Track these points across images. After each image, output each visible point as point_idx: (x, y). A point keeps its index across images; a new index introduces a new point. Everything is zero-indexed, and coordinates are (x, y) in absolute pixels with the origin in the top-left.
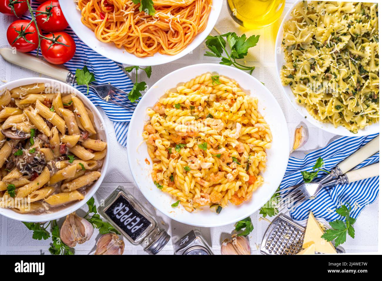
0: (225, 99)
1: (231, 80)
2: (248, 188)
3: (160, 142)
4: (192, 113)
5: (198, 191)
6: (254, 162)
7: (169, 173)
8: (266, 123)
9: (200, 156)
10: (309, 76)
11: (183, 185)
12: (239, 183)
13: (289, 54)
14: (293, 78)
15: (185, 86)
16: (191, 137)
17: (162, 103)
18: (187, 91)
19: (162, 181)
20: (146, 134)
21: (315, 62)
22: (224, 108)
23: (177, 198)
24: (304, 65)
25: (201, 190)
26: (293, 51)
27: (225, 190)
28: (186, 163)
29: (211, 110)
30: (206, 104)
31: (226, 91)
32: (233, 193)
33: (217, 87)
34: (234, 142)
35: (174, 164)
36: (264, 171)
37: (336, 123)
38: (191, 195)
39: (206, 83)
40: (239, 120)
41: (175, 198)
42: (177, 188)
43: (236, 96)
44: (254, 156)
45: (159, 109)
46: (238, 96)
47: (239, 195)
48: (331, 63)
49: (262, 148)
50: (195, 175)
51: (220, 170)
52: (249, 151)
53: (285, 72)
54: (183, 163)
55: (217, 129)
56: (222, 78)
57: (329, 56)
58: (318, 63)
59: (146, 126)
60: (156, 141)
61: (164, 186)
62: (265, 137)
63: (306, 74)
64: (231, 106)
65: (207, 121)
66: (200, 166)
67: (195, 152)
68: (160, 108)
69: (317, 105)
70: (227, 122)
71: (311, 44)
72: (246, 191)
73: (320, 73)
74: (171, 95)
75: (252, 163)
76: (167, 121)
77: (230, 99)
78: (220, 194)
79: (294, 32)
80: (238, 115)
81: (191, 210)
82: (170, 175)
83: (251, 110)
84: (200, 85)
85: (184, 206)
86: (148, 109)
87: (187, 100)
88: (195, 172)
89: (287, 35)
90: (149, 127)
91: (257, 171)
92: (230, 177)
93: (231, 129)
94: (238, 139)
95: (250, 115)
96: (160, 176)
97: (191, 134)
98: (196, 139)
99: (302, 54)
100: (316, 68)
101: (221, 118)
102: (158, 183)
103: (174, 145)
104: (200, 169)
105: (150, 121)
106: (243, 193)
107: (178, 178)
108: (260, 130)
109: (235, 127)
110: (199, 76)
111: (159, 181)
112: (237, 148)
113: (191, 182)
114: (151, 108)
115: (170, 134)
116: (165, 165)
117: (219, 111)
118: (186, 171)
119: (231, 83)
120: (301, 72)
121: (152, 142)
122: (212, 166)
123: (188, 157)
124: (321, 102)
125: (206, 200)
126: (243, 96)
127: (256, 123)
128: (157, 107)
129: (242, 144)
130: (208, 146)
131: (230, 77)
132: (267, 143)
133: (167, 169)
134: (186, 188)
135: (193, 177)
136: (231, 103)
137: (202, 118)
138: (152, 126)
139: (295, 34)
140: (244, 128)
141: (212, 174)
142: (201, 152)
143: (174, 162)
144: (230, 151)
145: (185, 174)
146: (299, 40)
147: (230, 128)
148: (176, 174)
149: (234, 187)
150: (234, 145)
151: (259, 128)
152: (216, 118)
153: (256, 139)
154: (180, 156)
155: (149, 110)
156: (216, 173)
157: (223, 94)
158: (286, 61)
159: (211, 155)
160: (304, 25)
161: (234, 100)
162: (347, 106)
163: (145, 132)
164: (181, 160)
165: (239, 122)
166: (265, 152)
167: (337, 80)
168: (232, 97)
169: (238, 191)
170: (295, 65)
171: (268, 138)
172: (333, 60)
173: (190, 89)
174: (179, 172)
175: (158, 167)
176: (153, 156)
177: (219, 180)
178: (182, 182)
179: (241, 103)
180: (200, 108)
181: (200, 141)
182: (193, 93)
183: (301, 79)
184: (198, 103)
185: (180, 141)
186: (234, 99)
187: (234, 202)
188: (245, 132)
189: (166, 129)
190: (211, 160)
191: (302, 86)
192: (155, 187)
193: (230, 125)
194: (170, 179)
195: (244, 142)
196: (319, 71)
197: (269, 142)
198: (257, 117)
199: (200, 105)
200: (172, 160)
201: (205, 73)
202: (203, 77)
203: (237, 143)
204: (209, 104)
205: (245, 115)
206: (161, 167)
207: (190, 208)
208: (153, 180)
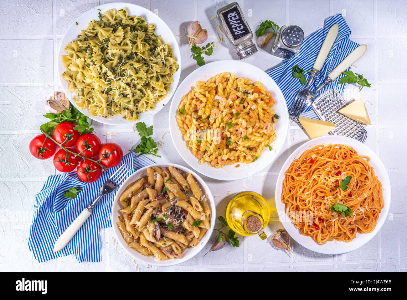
0: (196, 106)
1: (182, 100)
2: (263, 94)
3: (225, 156)
5: (262, 131)
6: (244, 88)
7: (247, 151)
8: (216, 76)
9: (237, 128)
11: (256, 141)
12: (259, 101)
15: (184, 135)
16: (223, 133)
17: (195, 153)
19: (253, 156)
20: (217, 165)
22: (203, 107)
23: (266, 146)
25: (262, 129)
27: (263, 111)
28: (241, 138)
29: (204, 117)
30: (199, 120)
31: (190, 104)
32: (266, 105)
33: (187, 111)
34: (229, 103)
35: (241, 147)
36: (251, 81)
38: (265, 136)
39: (183, 119)
40: (212, 97)
41: (266, 148)
42: (259, 146)
43: (194, 97)
44: (240, 88)
46: (194, 96)
47: (268, 101)
49: (234, 81)
50: (251, 132)
51: (248, 114)
52: (235, 91)
54: (241, 140)
55: (218, 114)
56: (181, 107)
59: (212, 165)
60: (223, 159)
61: (256, 155)
62: (226, 78)
64: (201, 102)
65: (211, 120)
66: (244, 128)
67: (234, 131)
72: (265, 96)
74: (191, 146)
75: (245, 90)
76: (210, 150)
77: (196, 102)
78: (266, 115)
80: (208, 97)
81: (275, 137)
82: (249, 150)
83: (205, 87)
84: (184, 124)
85: (272, 142)
88: (248, 133)
90: (213, 163)
91: (251, 86)
92: (253, 107)
93: (219, 103)
94: (227, 98)
95: (209, 87)
96: (249, 157)
98: (225, 130)
101: (211, 110)
102: (254, 159)
103: (227, 146)
104: (247, 128)
105: (208, 162)
106: (266, 98)
107: (251, 145)
109: (218, 100)
110: (178, 124)
111: (252, 158)
112: (233, 100)
113: (255, 136)
115: (219, 148)
116: (241, 153)
117: (205, 111)
118: (246, 138)
119: (184, 101)
121: (223, 162)
122: (245, 119)
123: (237, 136)
125: (269, 126)
126: (195, 93)
127: (216, 84)
128: (199, 156)
129: (231, 96)
130: (230, 121)
131: (181, 100)
132: (231, 77)
133: (244, 152)
134: (259, 139)
135: (252, 134)
137: (209, 124)
138: (212, 161)
140: (219, 94)
141: (251, 120)
142: (234, 127)
144: (235, 106)
145: (249, 140)
147: (218, 104)
148: (248, 146)
149: (262, 104)
150: (231, 102)
151: (219, 82)
152: (210, 114)
153: (227, 85)
154: (235, 142)
155: (200, 162)
156: (251, 117)
157: (192, 107)
159: (237, 120)
161: (197, 99)
163: (216, 166)
164: (238, 142)
165: (214, 97)
166: (237, 79)
168: (195, 100)
169: (264, 102)
171: (228, 76)
173: (186, 131)
174: (248, 144)
175: (242, 158)
176: (234, 162)
177: (255, 115)
178: (254, 142)
179: (200, 94)
180: (202, 125)
181: (226, 127)
185: (225, 141)
186: (196, 99)
187: (272, 105)
188: (222, 93)
189: (215, 151)
190: (240, 120)
192: (256, 162)
193: (216, 104)
194: (251, 150)
195: (229, 94)
197: (230, 75)
198: (211, 82)
199: (199, 125)
200: (238, 148)
201: (175, 119)
202: (179, 121)
203: (229, 100)
204: (199, 118)
205: (209, 92)
206: (242, 156)
207: (273, 138)
208: (251, 163)
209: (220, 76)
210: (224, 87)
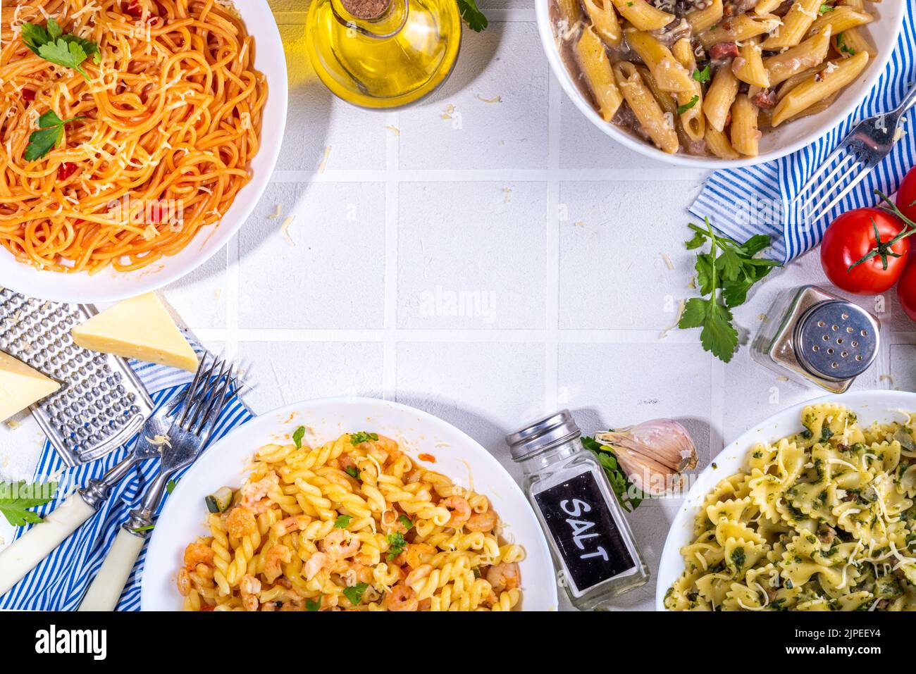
10: (828, 482)
13: (889, 435)
14: (821, 441)
21: (865, 502)
24: (859, 472)
26: (897, 445)
37: (695, 551)
48: (863, 544)
53: (840, 419)
57: (883, 540)
58: (862, 511)
63: (833, 477)
69: (747, 499)
73: (835, 512)
99: (888, 472)
100: (847, 504)
120: (839, 465)
124: (754, 514)
158: (869, 429)
162: (744, 582)
167: (817, 557)
170: (859, 448)
172: (871, 551)
183: (818, 462)
191: (799, 465)
196: (843, 512)
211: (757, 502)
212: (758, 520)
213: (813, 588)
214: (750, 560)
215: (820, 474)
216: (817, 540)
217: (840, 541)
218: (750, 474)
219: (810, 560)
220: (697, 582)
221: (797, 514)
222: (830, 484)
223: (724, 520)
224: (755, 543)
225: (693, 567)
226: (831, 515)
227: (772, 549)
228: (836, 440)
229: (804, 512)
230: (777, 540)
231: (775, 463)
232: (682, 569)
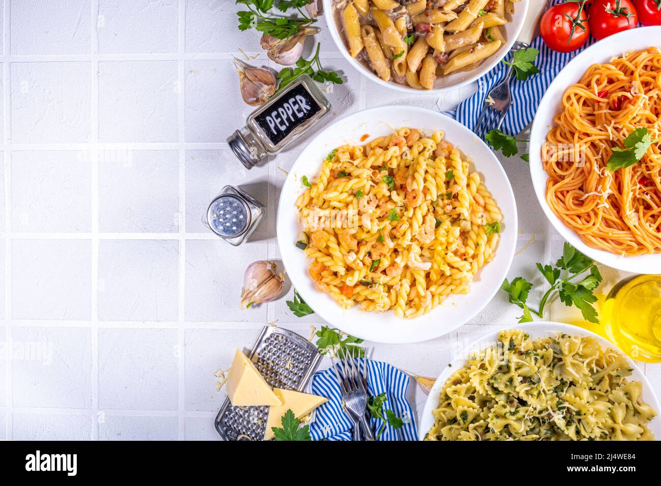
0: (465, 244)
1: (494, 251)
2: (335, 286)
3: (395, 152)
4: (441, 196)
6: (375, 293)
7: (350, 169)
8: (432, 309)
9: (379, 213)
10: (513, 373)
11: (335, 190)
12: (342, 271)
13: (547, 346)
14: (509, 349)
15: (480, 184)
16: (405, 197)
17: (453, 152)
18: (474, 187)
19: (338, 161)
20: (406, 133)
21: (534, 384)
22: (451, 243)
23: (315, 184)
24: (530, 366)
26: (551, 351)
27: (331, 251)
28: (368, 192)
29: (447, 224)
30: (455, 217)
31: (477, 245)
32: (327, 264)
33: (481, 231)
34: (403, 259)
35: (365, 175)
36: (361, 309)
37: (440, 412)
38: (320, 203)
39: (487, 215)
40: (436, 267)
41: (314, 181)
42: (329, 183)
43: (471, 260)
44: (383, 292)
45: (442, 149)
46: (471, 263)
47: (324, 273)
48: (533, 407)
49: (395, 304)
50: (350, 206)
51: (359, 244)
52: (390, 284)
53: (519, 337)
54: (368, 188)
55: (420, 234)
56: (495, 237)
57: (544, 405)
58: (532, 388)
59: (418, 132)
60: (396, 148)
61: (331, 164)
62: (411, 307)
63: (516, 370)
64: (455, 253)
65: (431, 221)
66: (364, 213)
67: (384, 205)
68: (445, 150)
69: (469, 384)
70: (431, 249)
71: (562, 379)
72: (331, 283)
73: (517, 389)
74: (465, 164)
75: (373, 289)
76: (427, 161)
77: (466, 252)
78: (325, 245)
79: (580, 354)
80: (443, 264)
81: (299, 204)
82: (347, 171)
83: (451, 284)
84: (484, 205)
85: (304, 194)
86: (442, 132)
87: (460, 188)
88: (356, 206)
89: (578, 341)
90: (416, 137)
91: (360, 299)
92: (352, 257)
93: (421, 255)
94: (407, 267)
95: (442, 284)
96: (345, 158)
97: (410, 197)
98: (403, 205)
99: (546, 366)
100: (524, 384)
101: (436, 239)
102: (335, 156)
103: (391, 174)
104: (360, 213)
105: (425, 136)
106: (328, 278)
107: (345, 183)
108: (422, 300)
109: (424, 261)
110: (496, 204)
111: (338, 157)
112: (393, 266)
113: (340, 202)
114: (444, 137)
115: (407, 167)
116: (362, 164)
117: (447, 236)
118: (356, 194)
119: (490, 251)
120: (519, 362)
121: (395, 141)
122: (366, 230)
123: (375, 195)
124: (472, 391)
126: (471, 270)
127: (431, 292)
128: (445, 146)
129: (400, 271)
130: (395, 223)
131: (498, 251)
132: (404, 310)
133: (357, 166)
134: (331, 195)
135: (347, 205)
136: (459, 254)
137: (434, 211)
138: (418, 140)
139: (579, 354)
140: (423, 274)
141: (353, 232)
142: (384, 213)
143: (367, 175)
144: (388, 255)
145: (350, 192)
146: (568, 360)
147: (423, 254)
148: (350, 180)
149: (336, 264)
150: (398, 260)
151: (425, 297)
152: (436, 231)
153: (408, 293)
154: (377, 183)
155: (441, 135)
156: (354, 236)
157: (473, 240)
158: (536, 342)
159: (382, 227)
160: (591, 370)
161: (464, 257)
162: (467, 430)
163: (409, 131)
164: (371, 186)
165: (432, 266)
166: (389, 309)
167: (508, 415)
168: (468, 254)
169: (330, 271)
170: (530, 353)
171: (410, 311)
172: (537, 411)
173: (477, 192)
174: (353, 183)
175: (358, 153)
176: (373, 145)
177: (346, 242)
178: (340, 189)
179: (460, 268)
180: (449, 208)
181: (401, 210)
182: (470, 195)
183: (508, 362)
184: (456, 204)
185: (399, 182)
186: (467, 257)
187: (314, 266)
188: (417, 277)
189: (415, 161)
190: (375, 227)
191: (496, 363)
192: (328, 150)
193: (427, 253)
194: (341, 172)
195: (404, 276)
196: (521, 390)
197: (405, 314)
198: (440, 294)
199: (455, 208)
200: (370, 172)
201: (503, 212)
202: (496, 210)
203: (402, 265)
204: (456, 220)
205: (443, 274)
206: (358, 158)
207: (302, 203)
208: (339, 147)
209: (425, 310)
210: (413, 288)
211: (473, 385)
212: (475, 395)
213: (506, 432)
214: (470, 418)
215: (508, 367)
216: (508, 406)
217: (520, 406)
218: (470, 368)
219: (504, 417)
220: (442, 430)
221: (497, 391)
222: (514, 374)
223: (456, 396)
224: (473, 408)
225: (440, 421)
226: (515, 391)
227: (483, 411)
228: (517, 348)
229: (500, 389)
230: (485, 405)
231: (483, 362)
232: (434, 422)
